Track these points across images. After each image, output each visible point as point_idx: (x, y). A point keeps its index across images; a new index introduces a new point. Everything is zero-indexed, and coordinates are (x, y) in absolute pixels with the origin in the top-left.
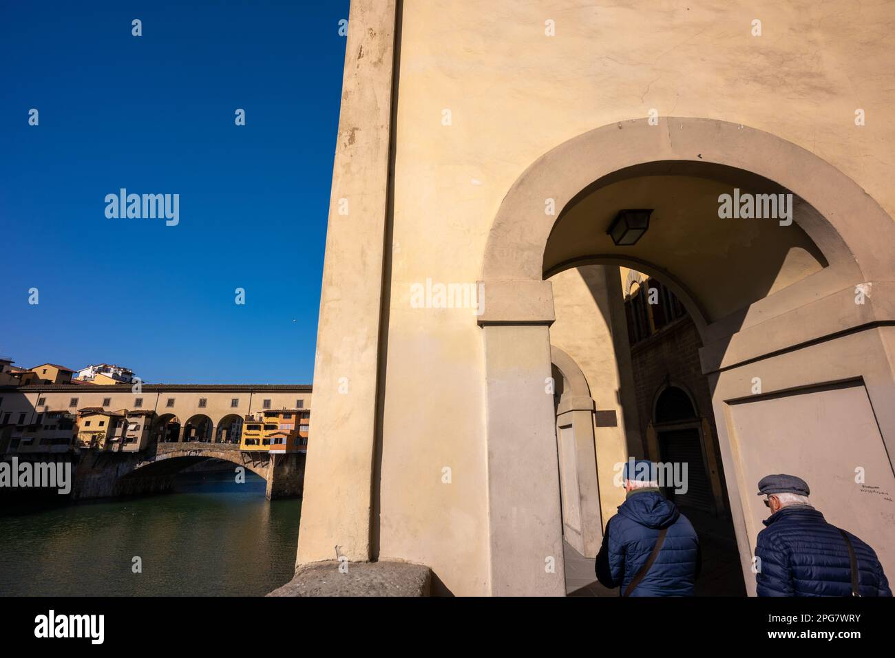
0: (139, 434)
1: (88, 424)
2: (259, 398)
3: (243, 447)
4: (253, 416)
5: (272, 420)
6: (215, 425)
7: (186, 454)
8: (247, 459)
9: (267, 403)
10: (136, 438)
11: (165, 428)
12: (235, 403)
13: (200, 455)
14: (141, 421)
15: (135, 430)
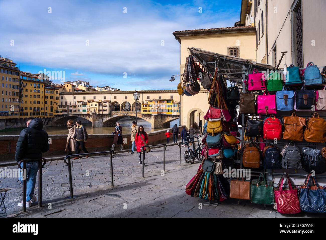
1: (92, 105)
2: (145, 95)
3: (142, 113)
4: (144, 102)
5: (151, 103)
6: (131, 105)
7: (123, 115)
8: (143, 116)
9: (148, 97)
10: (107, 110)
11: (114, 106)
13: (128, 115)
14: (107, 104)
15: (106, 107)
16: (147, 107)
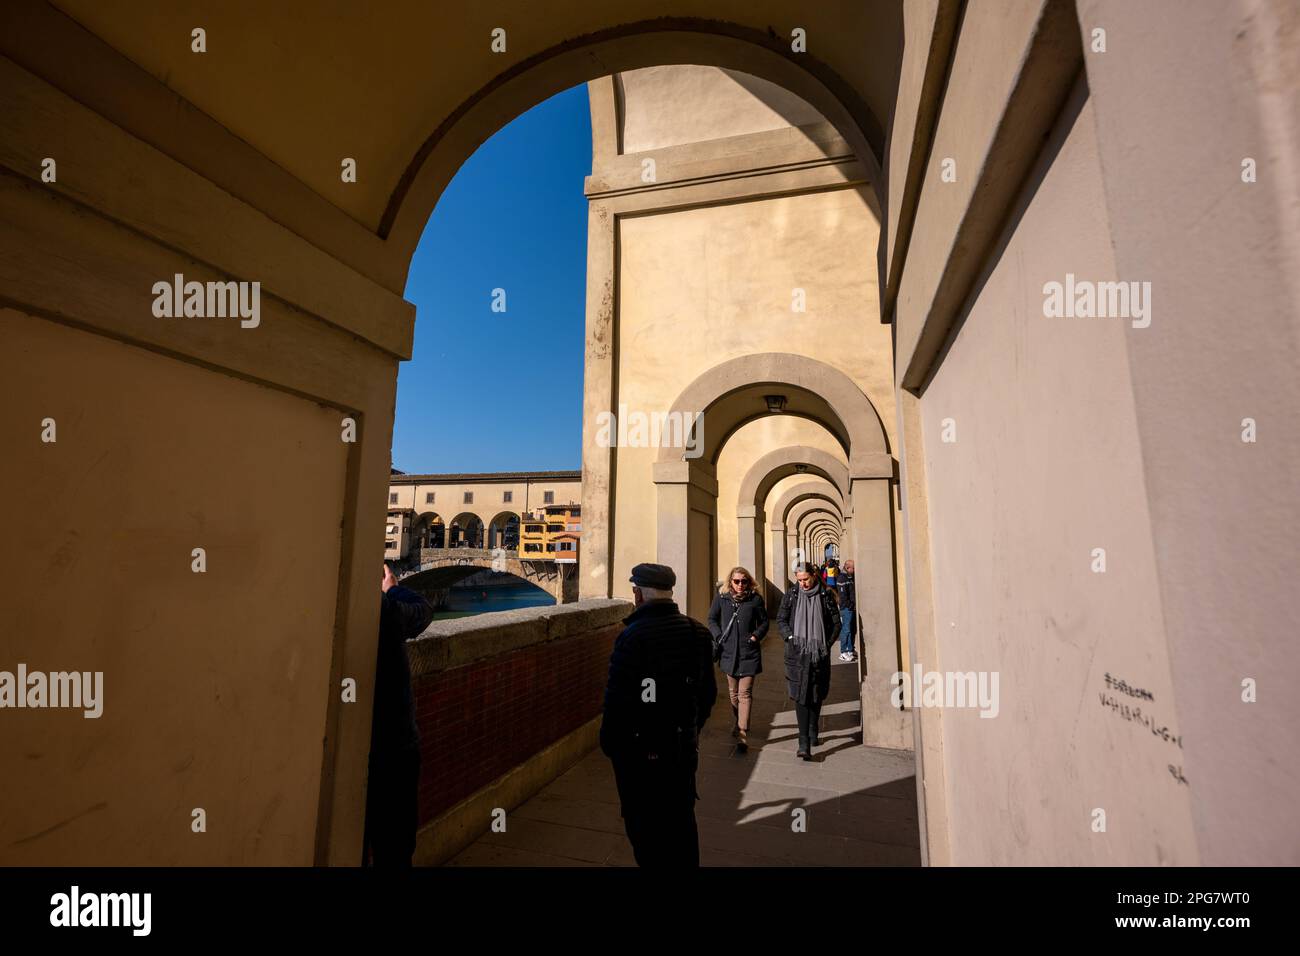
0: (397, 538)
2: (539, 489)
3: (523, 555)
4: (532, 514)
5: (556, 518)
6: (486, 527)
7: (455, 563)
8: (530, 570)
9: (549, 496)
10: (395, 543)
11: (427, 530)
12: (508, 497)
13: (472, 564)
14: (399, 521)
15: (392, 532)
16: (542, 531)
